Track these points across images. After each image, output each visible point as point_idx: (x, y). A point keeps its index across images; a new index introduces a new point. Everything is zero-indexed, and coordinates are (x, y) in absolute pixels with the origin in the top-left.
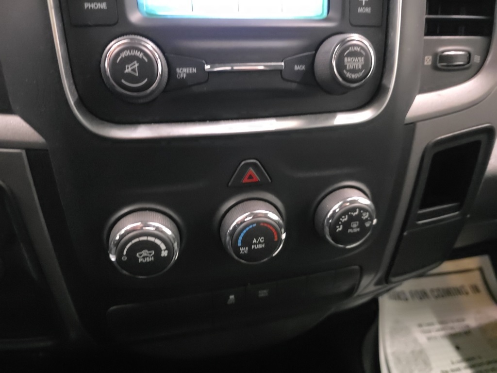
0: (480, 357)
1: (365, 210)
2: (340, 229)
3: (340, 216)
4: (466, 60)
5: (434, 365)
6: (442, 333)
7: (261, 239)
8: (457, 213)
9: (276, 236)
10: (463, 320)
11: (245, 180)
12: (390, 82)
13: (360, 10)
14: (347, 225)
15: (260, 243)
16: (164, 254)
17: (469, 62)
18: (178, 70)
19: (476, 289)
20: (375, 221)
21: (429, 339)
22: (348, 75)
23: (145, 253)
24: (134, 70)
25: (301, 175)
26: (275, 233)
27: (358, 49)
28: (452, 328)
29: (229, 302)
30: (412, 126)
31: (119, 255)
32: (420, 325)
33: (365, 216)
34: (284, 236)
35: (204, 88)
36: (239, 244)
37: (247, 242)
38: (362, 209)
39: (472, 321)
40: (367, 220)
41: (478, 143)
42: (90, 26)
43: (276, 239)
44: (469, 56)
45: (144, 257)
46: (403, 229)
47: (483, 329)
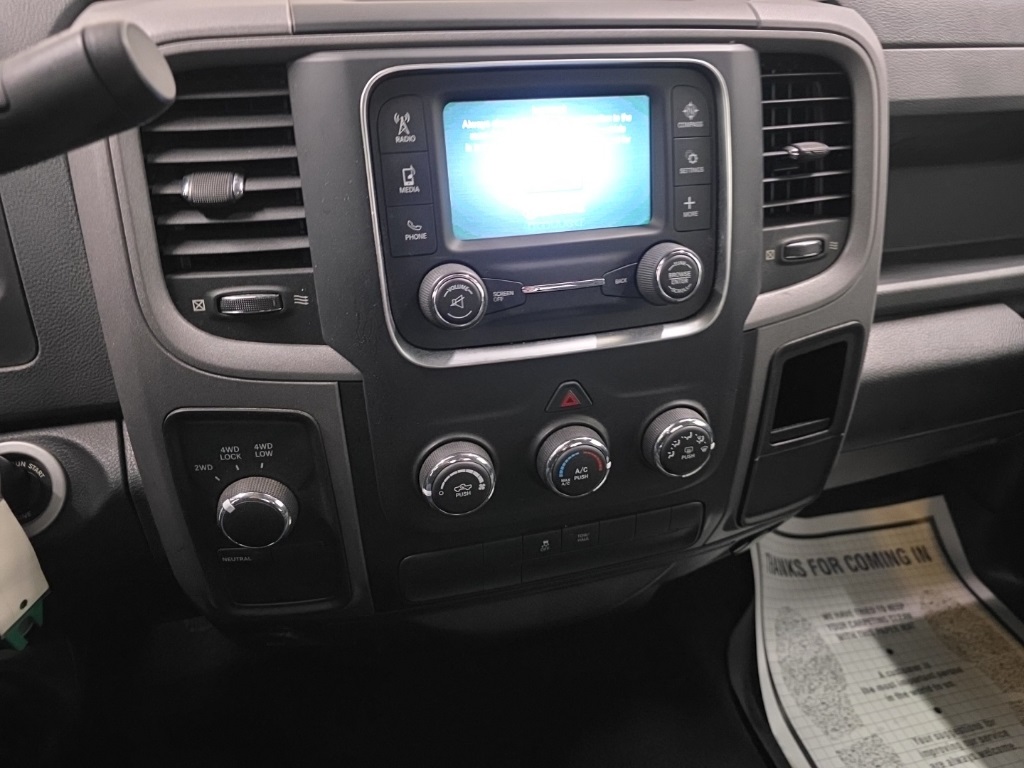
0: (927, 666)
1: (701, 434)
2: (672, 455)
3: (672, 441)
4: (818, 249)
5: (849, 679)
6: (864, 628)
7: (585, 469)
8: (826, 431)
9: (600, 466)
10: (901, 606)
11: (565, 404)
12: (722, 289)
13: (686, 215)
14: (680, 451)
15: (583, 473)
16: (482, 487)
17: (822, 252)
18: (495, 294)
19: (922, 554)
20: (713, 445)
21: (841, 638)
22: (674, 290)
23: (462, 487)
24: (459, 303)
25: (626, 395)
26: (600, 462)
27: (683, 263)
28: (881, 620)
29: (543, 549)
30: (753, 333)
31: (435, 490)
32: (826, 616)
33: (701, 440)
34: (609, 465)
35: (521, 310)
36: (561, 476)
37: (569, 473)
38: (697, 432)
39: (916, 608)
40: (703, 444)
41: (844, 345)
42: (409, 256)
43: (601, 469)
44: (823, 244)
45: (461, 491)
46: (753, 454)
47: (933, 620)
